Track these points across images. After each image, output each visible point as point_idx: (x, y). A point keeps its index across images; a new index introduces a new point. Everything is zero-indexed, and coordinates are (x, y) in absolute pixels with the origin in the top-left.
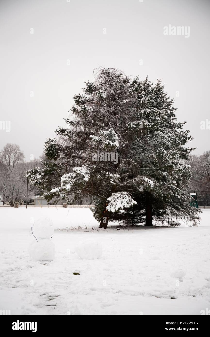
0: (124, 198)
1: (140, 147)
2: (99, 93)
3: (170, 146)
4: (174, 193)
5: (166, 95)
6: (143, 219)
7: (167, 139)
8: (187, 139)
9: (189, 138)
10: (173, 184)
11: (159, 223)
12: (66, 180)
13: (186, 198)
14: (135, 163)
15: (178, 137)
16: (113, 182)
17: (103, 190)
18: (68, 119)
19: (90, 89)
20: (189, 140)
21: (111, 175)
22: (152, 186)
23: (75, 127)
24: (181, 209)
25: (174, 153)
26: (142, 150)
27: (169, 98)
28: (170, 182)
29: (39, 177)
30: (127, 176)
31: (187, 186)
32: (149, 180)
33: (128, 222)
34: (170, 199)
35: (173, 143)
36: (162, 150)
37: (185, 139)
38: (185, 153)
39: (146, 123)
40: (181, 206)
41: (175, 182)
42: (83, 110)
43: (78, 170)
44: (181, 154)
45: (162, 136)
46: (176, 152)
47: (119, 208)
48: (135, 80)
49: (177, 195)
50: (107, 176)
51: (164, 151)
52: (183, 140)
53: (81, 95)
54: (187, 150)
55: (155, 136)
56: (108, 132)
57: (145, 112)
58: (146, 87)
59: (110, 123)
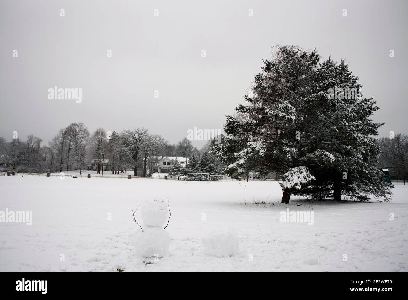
0: (301, 173)
1: (321, 121)
2: (276, 68)
3: (352, 118)
4: (361, 168)
5: (351, 74)
6: (331, 194)
7: (349, 111)
8: (372, 110)
9: (374, 109)
10: (358, 158)
11: (348, 198)
12: (239, 155)
13: (375, 173)
14: (314, 136)
15: (361, 108)
16: (290, 156)
17: (285, 165)
18: (246, 97)
19: (268, 67)
20: (374, 111)
21: (288, 149)
22: (333, 160)
23: (254, 104)
24: (370, 184)
25: (357, 124)
26: (323, 124)
27: (354, 76)
28: (356, 156)
29: (221, 153)
30: (306, 150)
31: (376, 161)
32: (329, 153)
33: (316, 196)
34: (356, 174)
35: (356, 115)
36: (344, 122)
37: (369, 109)
38: (373, 128)
39: (324, 95)
40: (369, 181)
41: (361, 156)
42: (259, 85)
43: (253, 144)
44: (368, 129)
45: (344, 108)
46: (359, 124)
47: (295, 183)
48: (312, 53)
49: (364, 170)
50: (284, 150)
51: (346, 123)
52: (367, 111)
53: (261, 74)
54: (374, 126)
55: (337, 109)
56: (283, 105)
57: (324, 84)
58: (329, 66)
59: (288, 98)
